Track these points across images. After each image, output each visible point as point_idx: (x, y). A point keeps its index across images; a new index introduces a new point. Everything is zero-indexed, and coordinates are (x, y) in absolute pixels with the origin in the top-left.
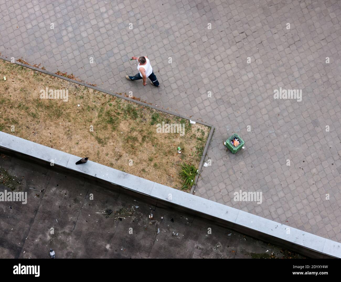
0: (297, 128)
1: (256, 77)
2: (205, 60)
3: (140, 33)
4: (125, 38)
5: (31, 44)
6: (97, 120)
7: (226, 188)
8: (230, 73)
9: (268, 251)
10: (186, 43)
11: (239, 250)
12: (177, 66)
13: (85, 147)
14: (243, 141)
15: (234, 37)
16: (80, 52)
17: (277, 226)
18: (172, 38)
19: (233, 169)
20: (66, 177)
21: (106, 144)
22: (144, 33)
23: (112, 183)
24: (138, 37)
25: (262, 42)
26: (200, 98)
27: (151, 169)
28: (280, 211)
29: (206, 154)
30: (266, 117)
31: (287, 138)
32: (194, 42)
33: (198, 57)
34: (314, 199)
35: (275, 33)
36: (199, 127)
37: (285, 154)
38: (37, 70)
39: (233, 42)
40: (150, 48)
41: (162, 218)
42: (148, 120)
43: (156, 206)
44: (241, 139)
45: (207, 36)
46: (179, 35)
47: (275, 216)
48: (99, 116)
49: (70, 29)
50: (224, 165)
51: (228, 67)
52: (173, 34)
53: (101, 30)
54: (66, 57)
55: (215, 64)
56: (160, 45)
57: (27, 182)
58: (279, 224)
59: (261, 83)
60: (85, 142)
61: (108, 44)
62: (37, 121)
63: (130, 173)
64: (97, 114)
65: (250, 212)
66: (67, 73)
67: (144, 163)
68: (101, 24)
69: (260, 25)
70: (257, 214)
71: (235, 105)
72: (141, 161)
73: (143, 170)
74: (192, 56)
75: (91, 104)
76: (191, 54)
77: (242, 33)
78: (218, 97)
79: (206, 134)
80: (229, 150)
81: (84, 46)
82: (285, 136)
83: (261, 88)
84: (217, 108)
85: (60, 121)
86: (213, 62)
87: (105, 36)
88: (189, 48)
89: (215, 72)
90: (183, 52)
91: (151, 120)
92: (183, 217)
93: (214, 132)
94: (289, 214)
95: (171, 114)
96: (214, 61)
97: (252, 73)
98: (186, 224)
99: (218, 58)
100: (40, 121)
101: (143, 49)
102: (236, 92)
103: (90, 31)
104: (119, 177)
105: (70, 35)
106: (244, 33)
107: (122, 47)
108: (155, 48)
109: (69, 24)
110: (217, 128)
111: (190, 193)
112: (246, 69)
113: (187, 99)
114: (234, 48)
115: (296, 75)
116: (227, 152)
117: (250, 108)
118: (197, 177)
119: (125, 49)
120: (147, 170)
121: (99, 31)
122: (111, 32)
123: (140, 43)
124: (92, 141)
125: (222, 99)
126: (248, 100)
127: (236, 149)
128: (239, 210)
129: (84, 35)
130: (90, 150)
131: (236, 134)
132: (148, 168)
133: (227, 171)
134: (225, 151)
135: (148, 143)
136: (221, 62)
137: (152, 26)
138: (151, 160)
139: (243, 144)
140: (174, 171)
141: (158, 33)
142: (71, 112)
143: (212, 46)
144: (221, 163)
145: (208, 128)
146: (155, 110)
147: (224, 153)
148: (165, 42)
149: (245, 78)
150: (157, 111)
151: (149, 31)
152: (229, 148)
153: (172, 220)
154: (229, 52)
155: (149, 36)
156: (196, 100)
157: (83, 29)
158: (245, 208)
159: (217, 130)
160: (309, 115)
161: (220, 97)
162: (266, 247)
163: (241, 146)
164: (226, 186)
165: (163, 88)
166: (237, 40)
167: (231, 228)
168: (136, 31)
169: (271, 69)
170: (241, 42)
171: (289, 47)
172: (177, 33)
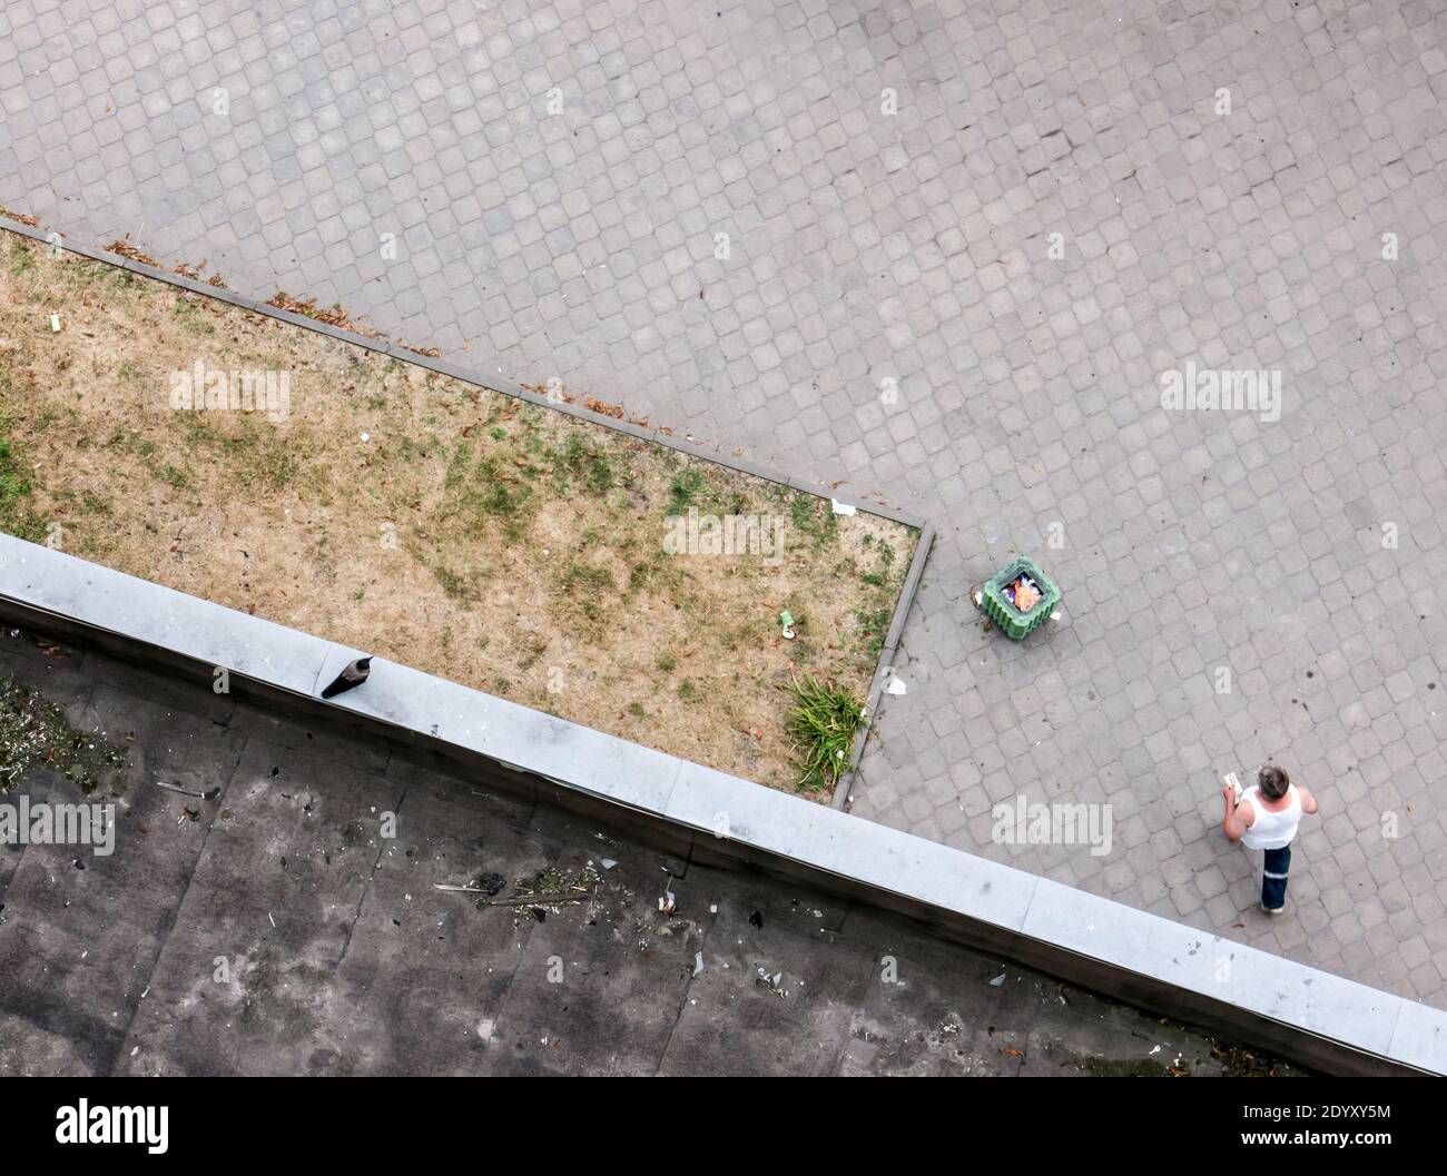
0: (1283, 532)
1: (1111, 318)
2: (898, 246)
3: (622, 135)
4: (562, 155)
5: (166, 180)
6: (440, 496)
7: (981, 783)
8: (1000, 303)
9: (1157, 1050)
10: (818, 176)
11: (1037, 1046)
12: (779, 272)
13: (393, 611)
14: (1056, 589)
15: (1020, 151)
16: (370, 212)
17: (1198, 945)
18: (756, 153)
19: (1012, 707)
20: (310, 736)
21: (478, 598)
22: (639, 132)
23: (504, 764)
24: (613, 150)
25: (1135, 172)
26: (872, 406)
27: (666, 705)
28: (1210, 883)
29: (900, 643)
30: (1153, 488)
31: (1240, 575)
32: (849, 171)
33: (866, 235)
34: (1351, 833)
35: (1192, 137)
36: (871, 528)
37: (1232, 644)
38: (188, 290)
39: (1013, 172)
40: (667, 197)
41: (714, 909)
42: (655, 499)
43: (689, 860)
44: (1045, 579)
45: (905, 149)
46: (785, 144)
47: (1186, 901)
48: (452, 482)
49: (330, 116)
50: (976, 687)
51: (992, 276)
52: (761, 139)
53: (459, 120)
54: (312, 235)
55: (940, 263)
56: (708, 183)
57: (147, 757)
58: (1207, 938)
59: (1130, 344)
60: (392, 592)
61: (490, 181)
62: (188, 503)
63: (581, 722)
64: (441, 475)
65: (1083, 886)
66: (315, 300)
67: (640, 680)
68: (459, 97)
69: (1125, 100)
70: (1113, 895)
71: (1019, 435)
72: (627, 671)
73: (636, 709)
74: (842, 229)
75: (418, 432)
76: (836, 224)
77: (1053, 133)
78: (952, 402)
79: (900, 558)
80: (995, 623)
81: (386, 186)
82: (1234, 567)
83: (1130, 368)
84: (946, 447)
85: (287, 501)
86: (929, 257)
87: (478, 145)
88: (827, 197)
89: (936, 296)
90: (803, 215)
91: (668, 497)
92: (802, 905)
93: (931, 548)
95: (753, 475)
96: (936, 253)
97: (1092, 303)
98: (813, 937)
99: (953, 240)
100: (203, 501)
101: (635, 201)
102: (1028, 381)
103: (413, 125)
104: (534, 737)
105: (331, 143)
106: (1061, 135)
107: (546, 191)
108: (687, 195)
109: (326, 95)
110: (946, 533)
111: (830, 804)
112: (1069, 285)
113: (818, 410)
114: (1018, 198)
115: (1281, 310)
116: (984, 634)
117: (1084, 450)
118: (859, 738)
119: (558, 202)
120: (649, 708)
121: (453, 127)
122: (503, 131)
123: (621, 177)
124: (421, 586)
125: (967, 412)
126: (1076, 414)
127: (1027, 623)
128: (1035, 877)
129: (389, 140)
130: (410, 624)
131: (1025, 558)
132: (656, 698)
133: (989, 713)
134: (979, 631)
135: (656, 597)
136: (963, 256)
137: (674, 104)
138: (667, 667)
139: (1054, 601)
140: (763, 713)
141: (700, 134)
142: (331, 462)
143: (924, 188)
144: (963, 678)
145: (909, 535)
146: (683, 458)
147: (975, 637)
148: (730, 170)
149: (1064, 323)
150: (696, 462)
151: (661, 124)
152: (995, 617)
153: (757, 920)
154: (995, 213)
155: (660, 145)
156: (859, 414)
157: (382, 115)
158: (1064, 871)
159: (945, 540)
160: (1331, 481)
161: (960, 405)
162: (1148, 1034)
163: (1044, 609)
164: (984, 776)
165: (719, 364)
166: (1033, 163)
167: (1003, 953)
168: (606, 124)
169: (1174, 285)
170: (1045, 173)
171: (1250, 194)
172: (779, 133)
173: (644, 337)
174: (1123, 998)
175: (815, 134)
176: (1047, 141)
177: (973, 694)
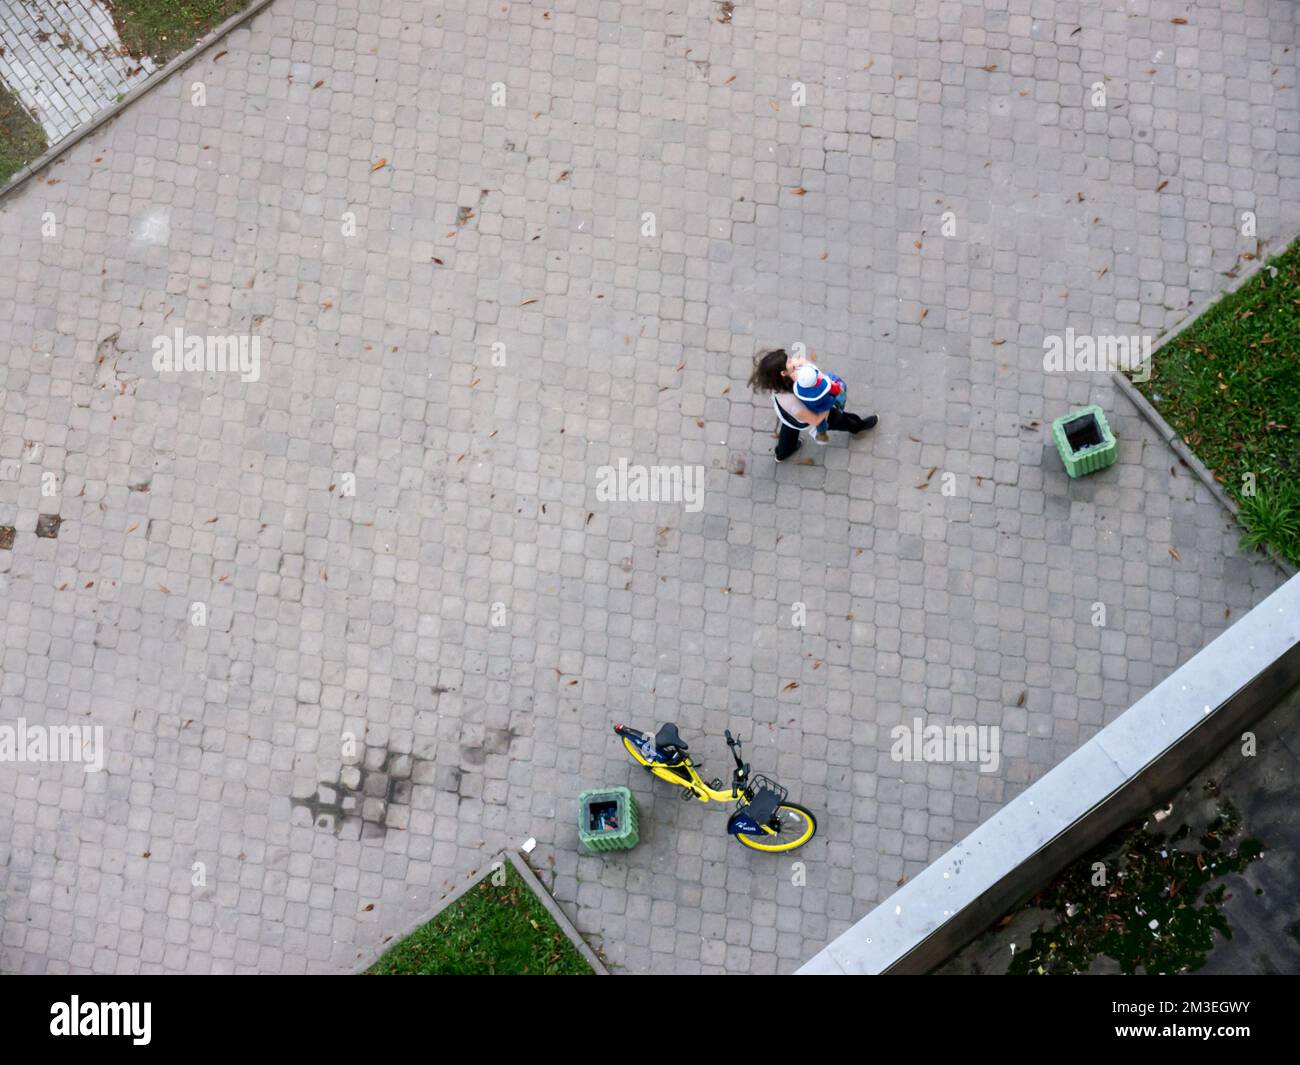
0: (692, 593)
1: (447, 613)
2: (285, 733)
3: (55, 884)
7: (728, 944)
8: (380, 687)
9: (1013, 946)
10: (190, 758)
12: (242, 836)
14: (621, 789)
15: (277, 595)
17: (955, 863)
18: (140, 793)
19: (686, 882)
22: (64, 870)
24: (62, 899)
25: (351, 521)
28: (915, 823)
29: (583, 935)
30: (593, 668)
31: (702, 646)
32: (203, 732)
33: (259, 753)
34: (947, 694)
35: (354, 463)
37: (748, 687)
39: (289, 611)
40: (126, 883)
45: (216, 679)
47: (916, 850)
50: (653, 900)
51: (355, 679)
52: (133, 781)
55: (318, 712)
56: (138, 844)
58: (954, 853)
59: (476, 612)
65: (854, 919)
69: (294, 492)
70: (877, 901)
71: (487, 739)
74: (242, 767)
77: (281, 562)
78: (429, 773)
82: (692, 647)
86: (308, 716)
88: (211, 761)
89: (341, 730)
90: (212, 788)
93: (527, 862)
94: (943, 803)
96: (309, 709)
97: (427, 618)
101: (112, 909)
106: (286, 557)
108: (135, 868)
114: (311, 620)
115: (526, 485)
116: (618, 866)
117: (531, 698)
123: (86, 907)
125: (444, 766)
126: (501, 687)
127: (631, 828)
128: (825, 950)
131: (582, 797)
133: (679, 904)
134: (613, 869)
136: (327, 690)
137: (61, 829)
139: (629, 796)
141: (97, 825)
143: (255, 685)
145: (506, 871)
147: (614, 877)
148: (139, 821)
149: (427, 650)
151: (68, 849)
154: (311, 644)
155: (83, 860)
158: (836, 925)
160: (677, 534)
161: (434, 768)
162: (997, 946)
163: (630, 808)
164: (723, 939)
165: (279, 929)
166: (291, 590)
168: (39, 891)
169: (455, 550)
170: (307, 587)
171: (426, 449)
172: (137, 765)
174: (956, 947)
175: (157, 740)
176: (283, 570)
177: (657, 905)
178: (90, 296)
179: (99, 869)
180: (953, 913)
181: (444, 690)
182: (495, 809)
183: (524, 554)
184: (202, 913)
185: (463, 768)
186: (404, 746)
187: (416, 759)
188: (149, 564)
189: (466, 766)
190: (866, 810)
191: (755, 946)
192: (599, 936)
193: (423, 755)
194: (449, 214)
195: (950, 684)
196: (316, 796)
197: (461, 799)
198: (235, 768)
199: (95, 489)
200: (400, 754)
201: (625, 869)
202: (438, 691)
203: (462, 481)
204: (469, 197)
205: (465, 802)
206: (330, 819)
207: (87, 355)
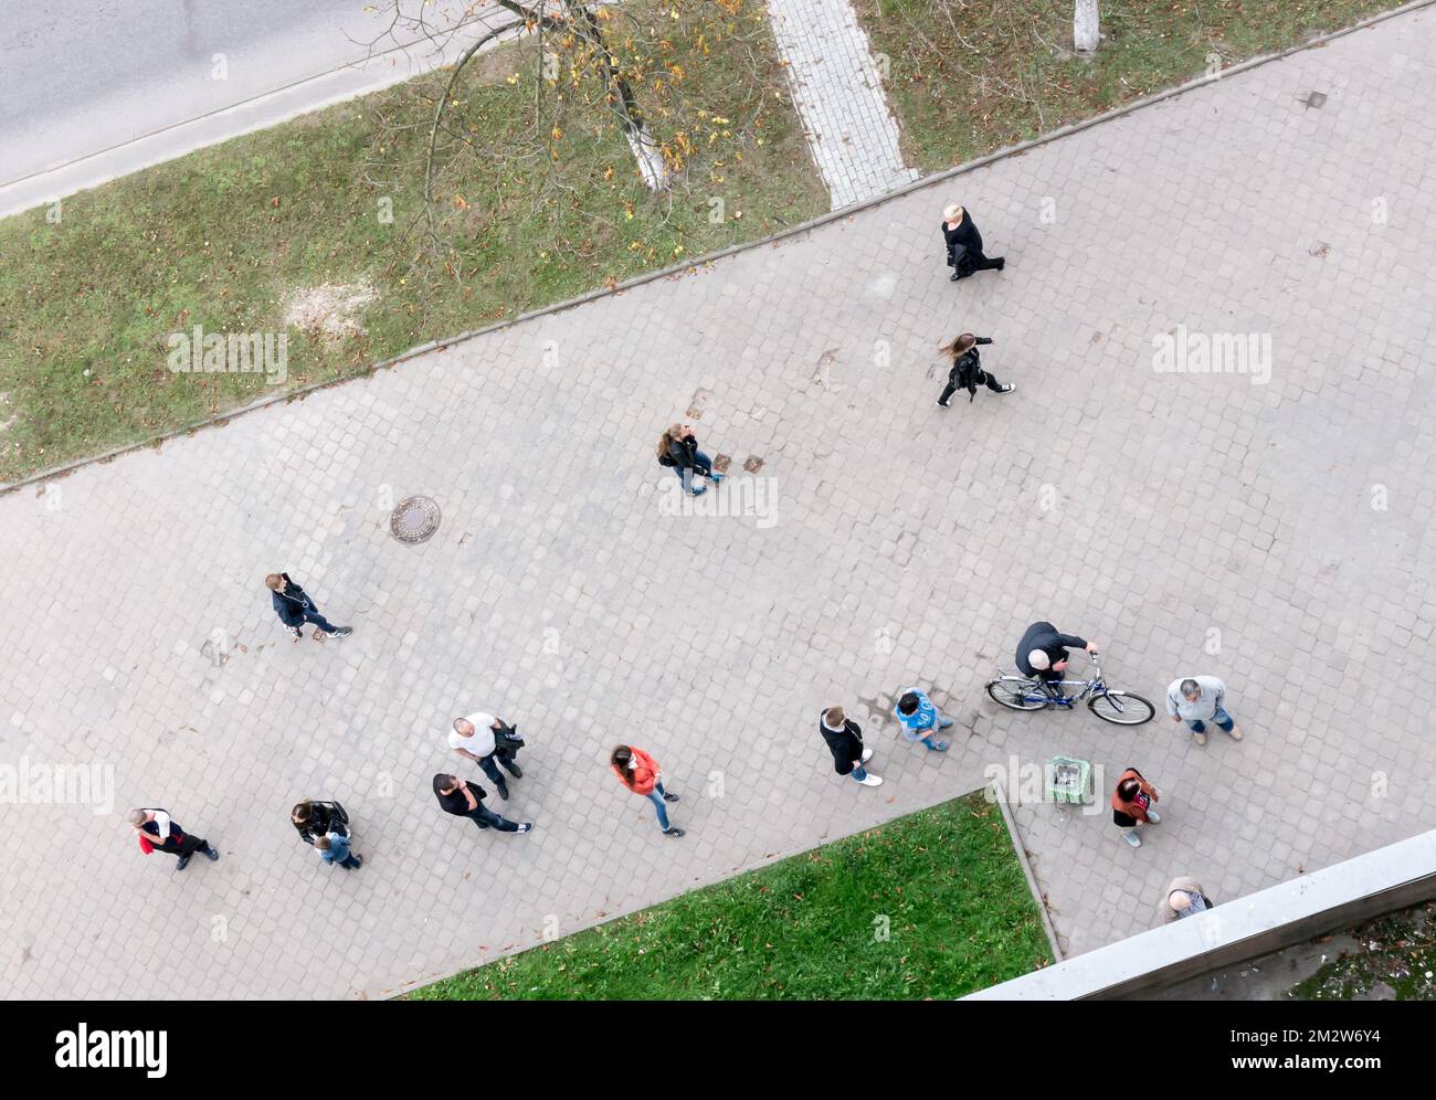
1: (1002, 605)
3: (686, 704)
8: (941, 641)
9: (1324, 957)
10: (800, 648)
15: (891, 558)
16: (588, 841)
18: (760, 661)
22: (694, 697)
24: (687, 715)
25: (956, 523)
29: (1027, 853)
32: (813, 635)
33: (847, 659)
34: (1331, 769)
35: (971, 485)
39: (896, 571)
40: (732, 718)
47: (1276, 870)
50: (1082, 844)
51: (926, 631)
52: (757, 652)
54: (568, 875)
56: (748, 695)
58: (1303, 880)
69: (924, 492)
70: (1236, 896)
74: (833, 666)
77: (901, 537)
81: (587, 822)
88: (812, 655)
90: (808, 673)
94: (1306, 844)
97: (987, 605)
103: (578, 780)
106: (905, 533)
108: (742, 709)
112: (969, 605)
114: (909, 581)
118: (1044, 918)
123: (701, 725)
133: (1099, 854)
141: (725, 674)
144: (1072, 845)
148: (754, 679)
154: (903, 598)
162: (1312, 954)
166: (901, 559)
167: (1207, 968)
168: (674, 705)
169: (1020, 564)
170: (913, 559)
171: (1022, 490)
172: (763, 642)
173: (775, 796)
174: (1285, 944)
175: (782, 629)
176: (900, 542)
177: (1083, 849)
178: (827, 319)
179: (717, 702)
180: (1290, 921)
181: (983, 657)
182: (993, 748)
183: (1068, 581)
184: (776, 755)
185: (981, 713)
186: (944, 685)
187: (950, 697)
188: (812, 511)
189: (982, 713)
190: (1249, 832)
191: (1143, 898)
192: (1037, 856)
193: (956, 696)
194: (1087, 333)
195: (1336, 764)
196: (875, 701)
197: (973, 733)
198: (827, 665)
199: (791, 449)
200: (942, 691)
201: (1069, 816)
202: (980, 656)
203: (1040, 519)
204: (1104, 327)
205: (975, 736)
206: (881, 719)
207: (814, 357)
